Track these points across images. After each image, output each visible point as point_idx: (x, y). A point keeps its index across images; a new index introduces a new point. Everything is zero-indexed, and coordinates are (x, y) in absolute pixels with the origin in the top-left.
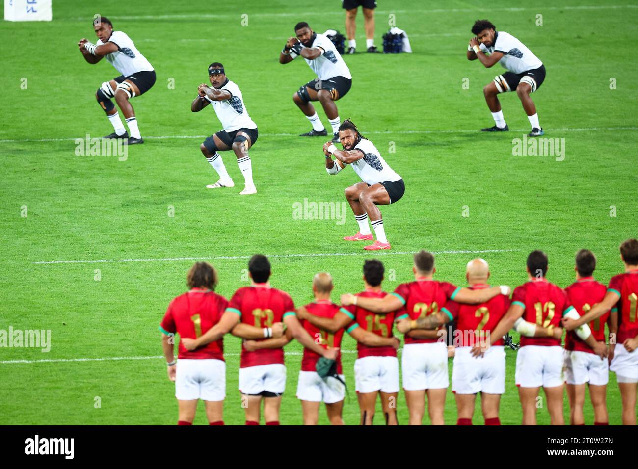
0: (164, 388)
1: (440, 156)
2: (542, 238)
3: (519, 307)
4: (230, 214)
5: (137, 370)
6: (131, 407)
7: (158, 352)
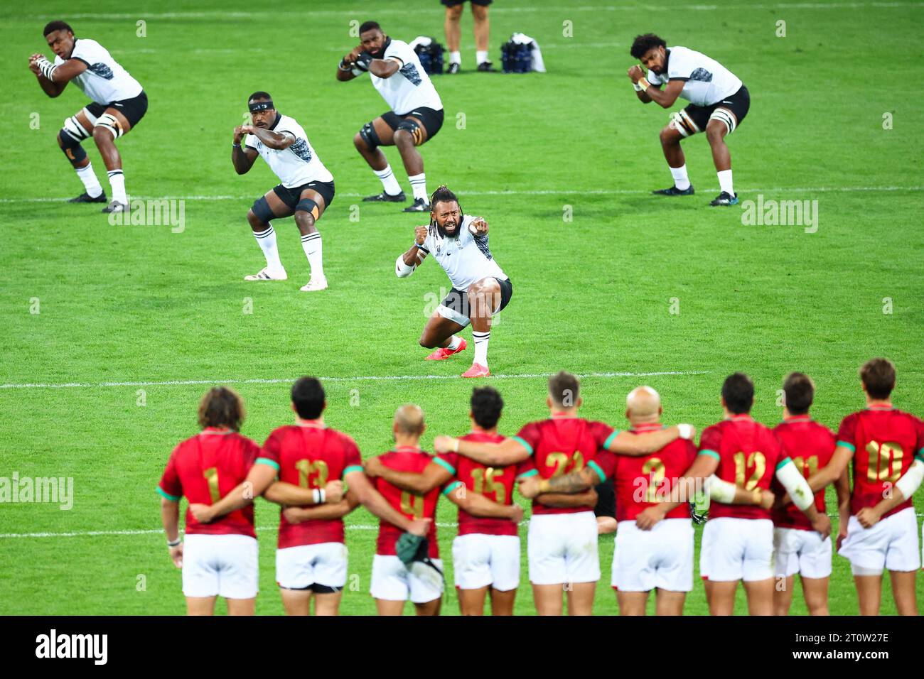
0: (166, 579)
1: (587, 228)
2: (742, 354)
3: (711, 458)
4: (268, 315)
5: (126, 551)
6: (116, 608)
7: (157, 524)
